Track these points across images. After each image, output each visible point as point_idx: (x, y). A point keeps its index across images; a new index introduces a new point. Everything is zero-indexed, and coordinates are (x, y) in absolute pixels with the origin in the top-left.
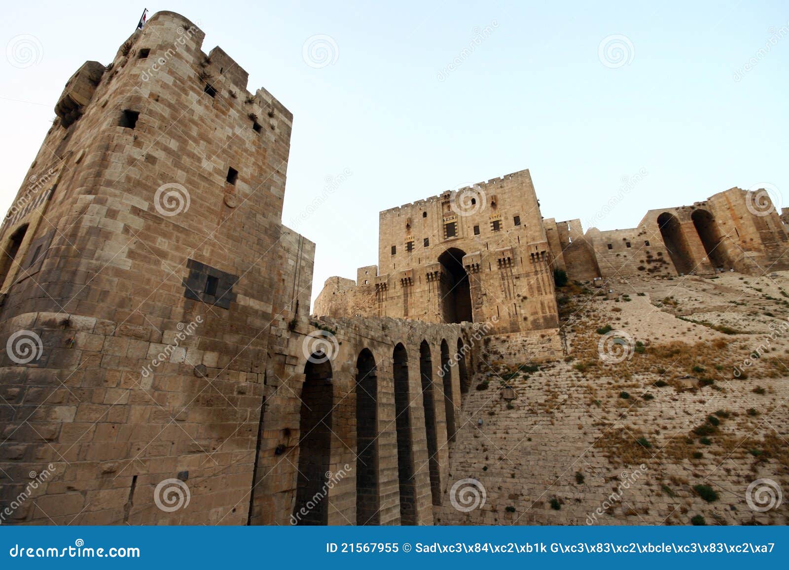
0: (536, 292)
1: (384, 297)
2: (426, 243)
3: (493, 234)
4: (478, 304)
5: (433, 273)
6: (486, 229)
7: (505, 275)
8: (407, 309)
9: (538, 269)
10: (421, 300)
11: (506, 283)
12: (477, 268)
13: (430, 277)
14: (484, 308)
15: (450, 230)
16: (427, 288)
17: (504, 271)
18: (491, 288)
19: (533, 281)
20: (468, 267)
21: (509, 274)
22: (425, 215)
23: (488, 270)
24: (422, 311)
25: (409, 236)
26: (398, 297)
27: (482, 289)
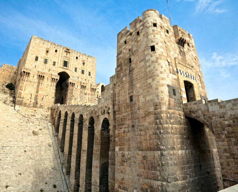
0: (90, 102)
1: (26, 79)
2: (54, 64)
3: (81, 74)
4: (71, 99)
5: (56, 79)
6: (79, 71)
7: (82, 91)
8: (38, 90)
9: (92, 94)
10: (46, 88)
11: (82, 95)
12: (73, 84)
13: (54, 80)
14: (72, 101)
15: (66, 64)
16: (50, 84)
17: (82, 90)
18: (76, 94)
19: (90, 97)
20: (71, 83)
21: (83, 92)
22: (56, 51)
23: (77, 87)
24: (46, 93)
25: (46, 56)
26: (34, 82)
27: (73, 94)
